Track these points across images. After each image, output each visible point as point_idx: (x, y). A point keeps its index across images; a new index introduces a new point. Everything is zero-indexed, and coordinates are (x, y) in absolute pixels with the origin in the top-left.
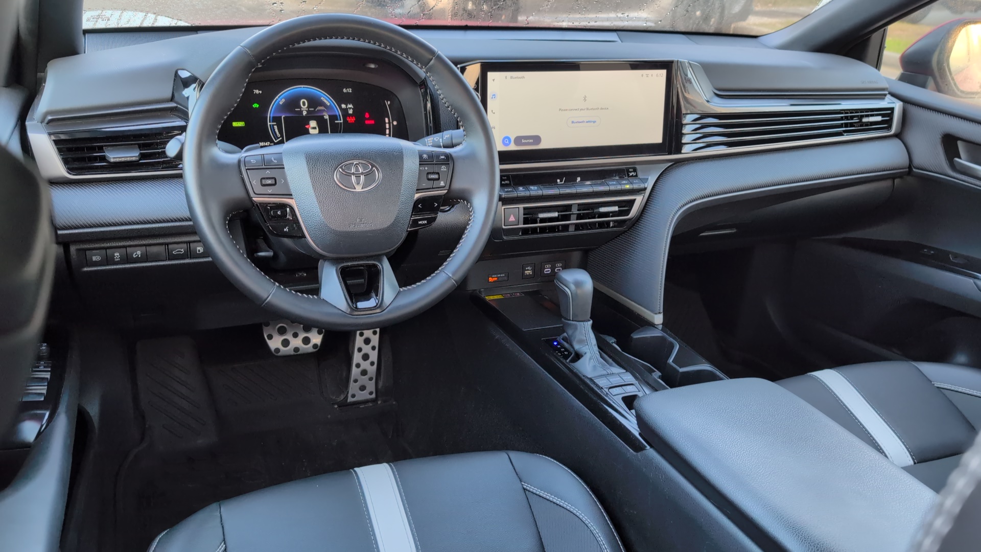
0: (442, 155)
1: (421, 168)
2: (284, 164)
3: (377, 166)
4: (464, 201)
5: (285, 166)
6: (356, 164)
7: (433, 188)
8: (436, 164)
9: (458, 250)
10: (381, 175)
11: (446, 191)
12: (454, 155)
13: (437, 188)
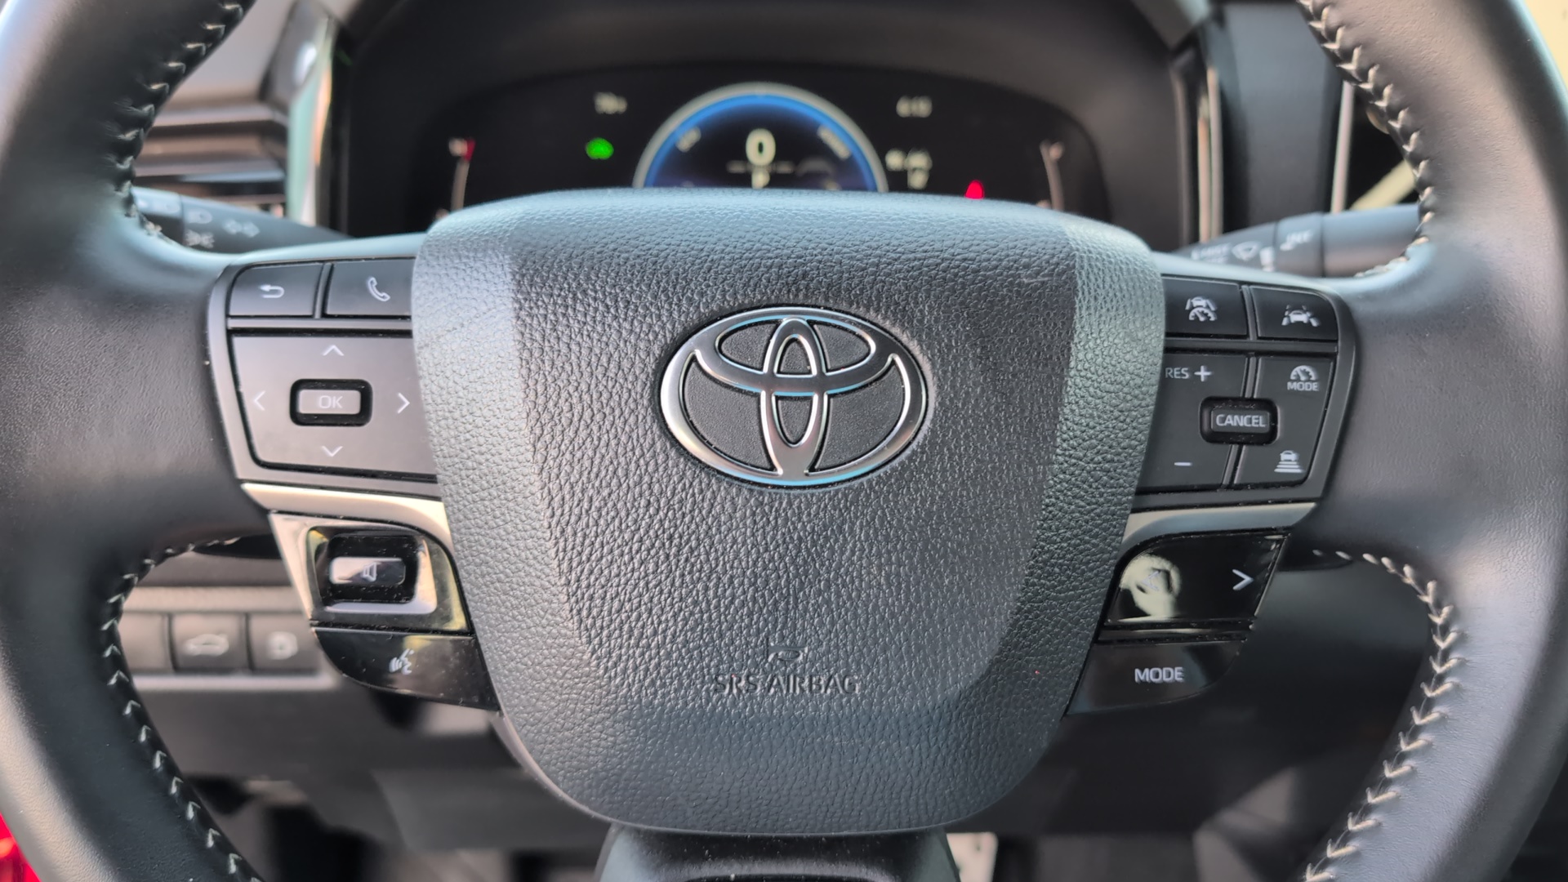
0: (1297, 308)
1: (1175, 373)
2: (415, 312)
3: (914, 347)
4: (1399, 565)
5: (415, 326)
6: (792, 328)
7: (1230, 487)
8: (1258, 354)
9: (1356, 855)
10: (932, 397)
11: (1312, 505)
12: (1361, 310)
13: (1256, 486)
